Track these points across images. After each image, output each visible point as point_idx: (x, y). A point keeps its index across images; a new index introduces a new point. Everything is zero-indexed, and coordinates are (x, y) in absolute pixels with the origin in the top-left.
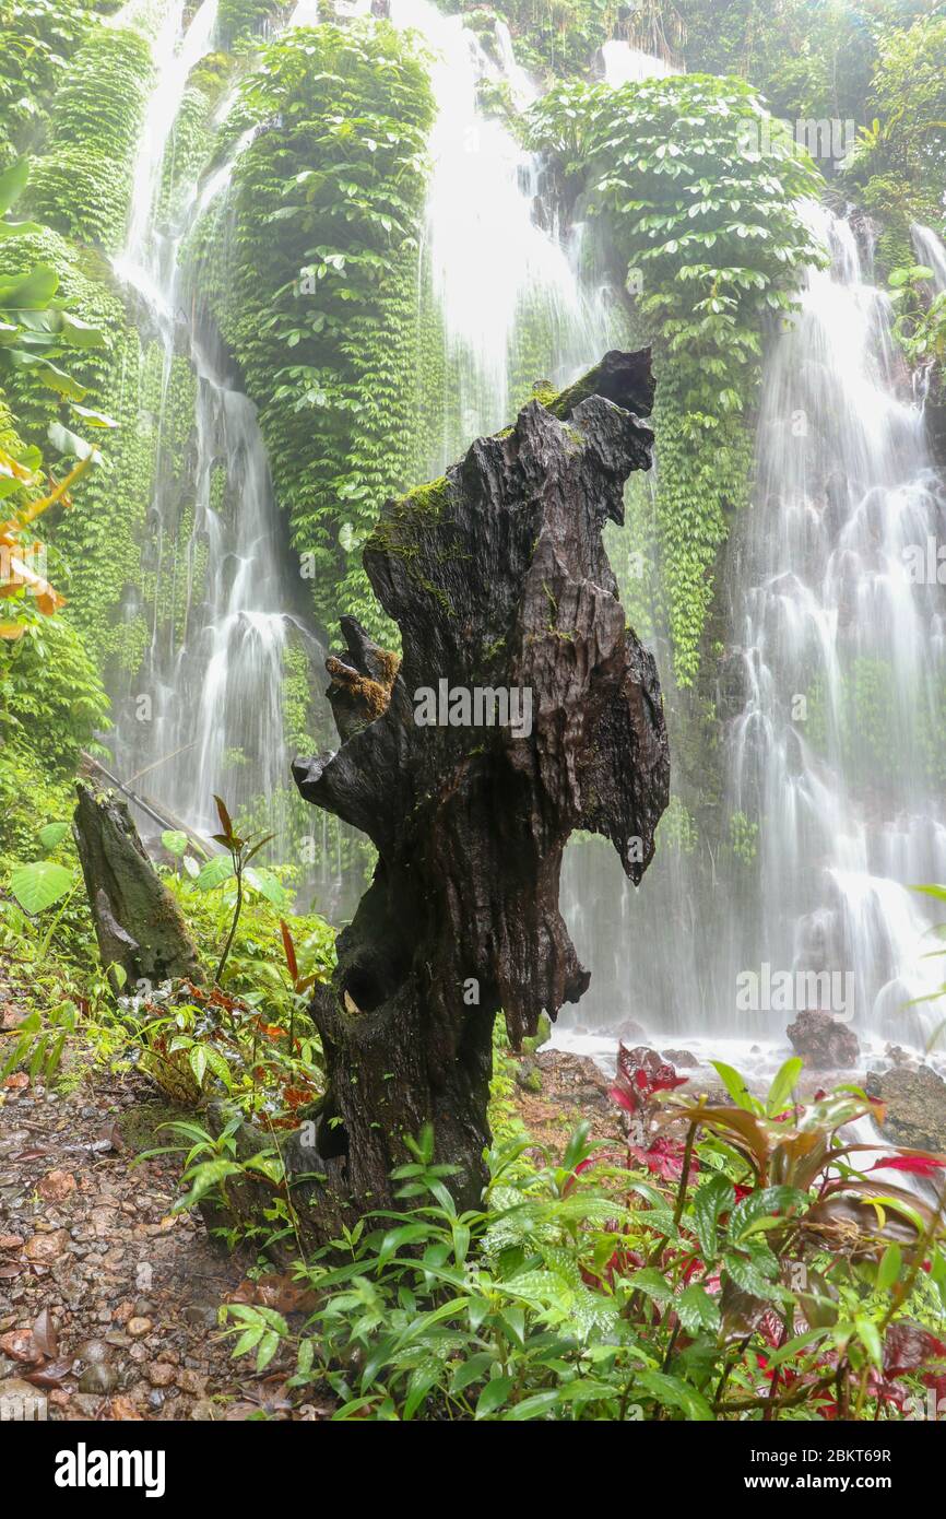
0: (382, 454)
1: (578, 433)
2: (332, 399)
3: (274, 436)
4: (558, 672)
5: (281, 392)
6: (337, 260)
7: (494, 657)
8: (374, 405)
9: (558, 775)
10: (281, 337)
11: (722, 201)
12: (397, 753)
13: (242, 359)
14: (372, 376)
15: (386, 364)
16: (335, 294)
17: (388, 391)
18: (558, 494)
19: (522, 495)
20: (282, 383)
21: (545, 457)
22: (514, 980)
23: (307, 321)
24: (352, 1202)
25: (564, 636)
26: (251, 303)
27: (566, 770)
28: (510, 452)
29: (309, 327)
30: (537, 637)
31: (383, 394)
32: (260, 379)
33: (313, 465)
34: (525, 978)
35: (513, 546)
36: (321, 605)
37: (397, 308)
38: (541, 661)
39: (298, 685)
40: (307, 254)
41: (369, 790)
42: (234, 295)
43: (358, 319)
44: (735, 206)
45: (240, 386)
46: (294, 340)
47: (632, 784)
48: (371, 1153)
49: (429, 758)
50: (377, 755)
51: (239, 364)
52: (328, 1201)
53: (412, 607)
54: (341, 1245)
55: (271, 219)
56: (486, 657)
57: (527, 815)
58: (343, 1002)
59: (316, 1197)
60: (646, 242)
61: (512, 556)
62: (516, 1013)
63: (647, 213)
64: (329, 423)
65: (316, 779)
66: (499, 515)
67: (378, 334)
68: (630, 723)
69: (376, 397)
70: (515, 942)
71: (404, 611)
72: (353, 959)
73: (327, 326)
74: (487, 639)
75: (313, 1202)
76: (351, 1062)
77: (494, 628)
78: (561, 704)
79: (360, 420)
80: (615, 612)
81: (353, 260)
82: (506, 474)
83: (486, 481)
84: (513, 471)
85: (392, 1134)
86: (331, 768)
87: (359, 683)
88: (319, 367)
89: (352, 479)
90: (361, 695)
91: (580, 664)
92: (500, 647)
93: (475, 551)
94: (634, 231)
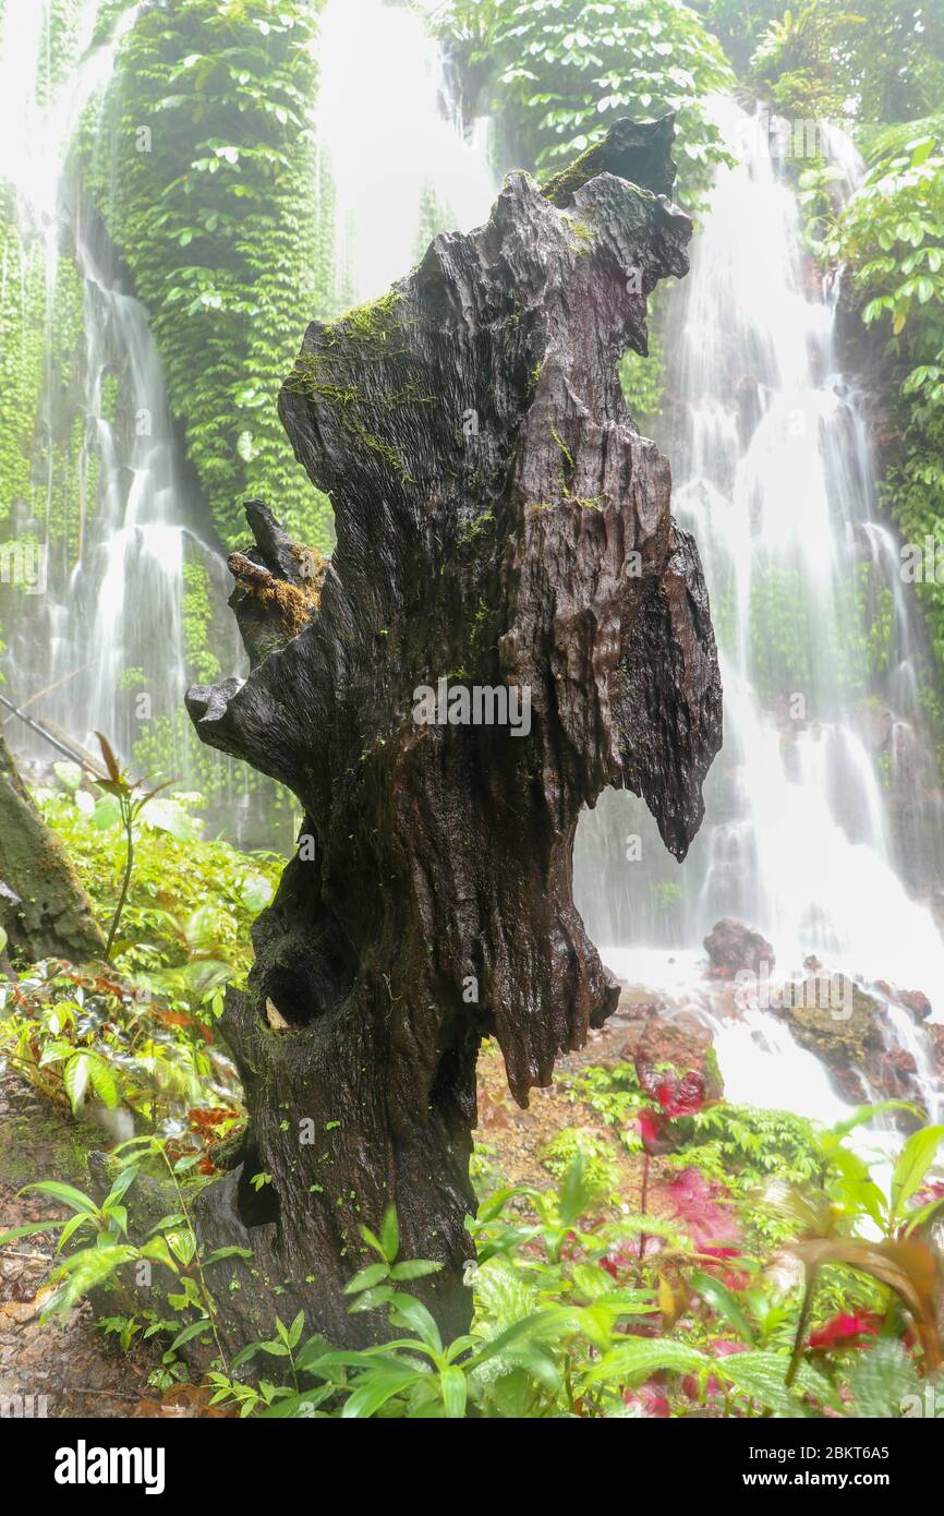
0: (281, 359)
1: (583, 224)
2: (228, 302)
3: (167, 341)
4: (580, 555)
5: (174, 294)
6: (231, 154)
7: (477, 538)
8: (273, 308)
9: (585, 711)
10: (173, 236)
11: (633, 94)
12: (331, 679)
13: (132, 260)
14: (269, 277)
15: (283, 265)
16: (228, 190)
17: (286, 293)
18: (559, 307)
19: (509, 308)
20: (175, 285)
21: (543, 253)
22: (516, 1007)
23: (199, 219)
24: (288, 1287)
25: (587, 503)
26: (139, 200)
27: (597, 702)
28: (487, 251)
29: (201, 226)
30: (544, 505)
31: (281, 297)
32: (151, 282)
33: (210, 371)
34: (533, 1005)
35: (499, 378)
36: (221, 518)
37: (294, 206)
38: (554, 540)
39: (199, 601)
40: (198, 147)
41: (293, 729)
42: (121, 191)
43: (253, 218)
44: (646, 100)
45: (129, 289)
46: (186, 239)
47: (675, 718)
48: (311, 1223)
49: (379, 685)
50: (303, 681)
51: (128, 266)
52: (256, 1284)
53: (348, 472)
54: (273, 1348)
55: (158, 108)
56: (465, 538)
57: (536, 770)
58: (264, 1015)
59: (239, 1279)
60: (553, 138)
61: (498, 392)
62: (521, 1053)
63: (555, 106)
64: (225, 327)
65: (218, 716)
66: (477, 338)
67: (275, 234)
68: (670, 632)
69: (274, 300)
70: (515, 951)
71: (339, 479)
72: (275, 956)
73: (220, 225)
74: (465, 513)
75: (234, 1285)
76: (279, 1101)
77: (474, 496)
78: (587, 605)
79: (257, 323)
80: (659, 468)
81: (247, 153)
82: (484, 280)
83: (454, 291)
84: (493, 275)
85: (340, 1202)
86: (238, 701)
87: (272, 586)
88: (213, 267)
89: (251, 386)
90: (274, 602)
91: (612, 545)
92: (486, 524)
93: (440, 389)
94: (541, 127)
